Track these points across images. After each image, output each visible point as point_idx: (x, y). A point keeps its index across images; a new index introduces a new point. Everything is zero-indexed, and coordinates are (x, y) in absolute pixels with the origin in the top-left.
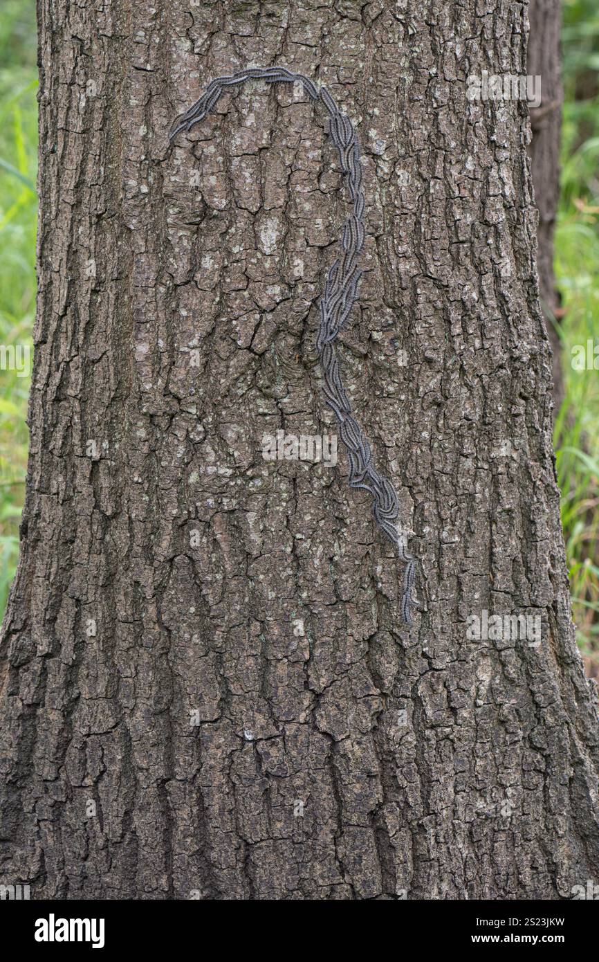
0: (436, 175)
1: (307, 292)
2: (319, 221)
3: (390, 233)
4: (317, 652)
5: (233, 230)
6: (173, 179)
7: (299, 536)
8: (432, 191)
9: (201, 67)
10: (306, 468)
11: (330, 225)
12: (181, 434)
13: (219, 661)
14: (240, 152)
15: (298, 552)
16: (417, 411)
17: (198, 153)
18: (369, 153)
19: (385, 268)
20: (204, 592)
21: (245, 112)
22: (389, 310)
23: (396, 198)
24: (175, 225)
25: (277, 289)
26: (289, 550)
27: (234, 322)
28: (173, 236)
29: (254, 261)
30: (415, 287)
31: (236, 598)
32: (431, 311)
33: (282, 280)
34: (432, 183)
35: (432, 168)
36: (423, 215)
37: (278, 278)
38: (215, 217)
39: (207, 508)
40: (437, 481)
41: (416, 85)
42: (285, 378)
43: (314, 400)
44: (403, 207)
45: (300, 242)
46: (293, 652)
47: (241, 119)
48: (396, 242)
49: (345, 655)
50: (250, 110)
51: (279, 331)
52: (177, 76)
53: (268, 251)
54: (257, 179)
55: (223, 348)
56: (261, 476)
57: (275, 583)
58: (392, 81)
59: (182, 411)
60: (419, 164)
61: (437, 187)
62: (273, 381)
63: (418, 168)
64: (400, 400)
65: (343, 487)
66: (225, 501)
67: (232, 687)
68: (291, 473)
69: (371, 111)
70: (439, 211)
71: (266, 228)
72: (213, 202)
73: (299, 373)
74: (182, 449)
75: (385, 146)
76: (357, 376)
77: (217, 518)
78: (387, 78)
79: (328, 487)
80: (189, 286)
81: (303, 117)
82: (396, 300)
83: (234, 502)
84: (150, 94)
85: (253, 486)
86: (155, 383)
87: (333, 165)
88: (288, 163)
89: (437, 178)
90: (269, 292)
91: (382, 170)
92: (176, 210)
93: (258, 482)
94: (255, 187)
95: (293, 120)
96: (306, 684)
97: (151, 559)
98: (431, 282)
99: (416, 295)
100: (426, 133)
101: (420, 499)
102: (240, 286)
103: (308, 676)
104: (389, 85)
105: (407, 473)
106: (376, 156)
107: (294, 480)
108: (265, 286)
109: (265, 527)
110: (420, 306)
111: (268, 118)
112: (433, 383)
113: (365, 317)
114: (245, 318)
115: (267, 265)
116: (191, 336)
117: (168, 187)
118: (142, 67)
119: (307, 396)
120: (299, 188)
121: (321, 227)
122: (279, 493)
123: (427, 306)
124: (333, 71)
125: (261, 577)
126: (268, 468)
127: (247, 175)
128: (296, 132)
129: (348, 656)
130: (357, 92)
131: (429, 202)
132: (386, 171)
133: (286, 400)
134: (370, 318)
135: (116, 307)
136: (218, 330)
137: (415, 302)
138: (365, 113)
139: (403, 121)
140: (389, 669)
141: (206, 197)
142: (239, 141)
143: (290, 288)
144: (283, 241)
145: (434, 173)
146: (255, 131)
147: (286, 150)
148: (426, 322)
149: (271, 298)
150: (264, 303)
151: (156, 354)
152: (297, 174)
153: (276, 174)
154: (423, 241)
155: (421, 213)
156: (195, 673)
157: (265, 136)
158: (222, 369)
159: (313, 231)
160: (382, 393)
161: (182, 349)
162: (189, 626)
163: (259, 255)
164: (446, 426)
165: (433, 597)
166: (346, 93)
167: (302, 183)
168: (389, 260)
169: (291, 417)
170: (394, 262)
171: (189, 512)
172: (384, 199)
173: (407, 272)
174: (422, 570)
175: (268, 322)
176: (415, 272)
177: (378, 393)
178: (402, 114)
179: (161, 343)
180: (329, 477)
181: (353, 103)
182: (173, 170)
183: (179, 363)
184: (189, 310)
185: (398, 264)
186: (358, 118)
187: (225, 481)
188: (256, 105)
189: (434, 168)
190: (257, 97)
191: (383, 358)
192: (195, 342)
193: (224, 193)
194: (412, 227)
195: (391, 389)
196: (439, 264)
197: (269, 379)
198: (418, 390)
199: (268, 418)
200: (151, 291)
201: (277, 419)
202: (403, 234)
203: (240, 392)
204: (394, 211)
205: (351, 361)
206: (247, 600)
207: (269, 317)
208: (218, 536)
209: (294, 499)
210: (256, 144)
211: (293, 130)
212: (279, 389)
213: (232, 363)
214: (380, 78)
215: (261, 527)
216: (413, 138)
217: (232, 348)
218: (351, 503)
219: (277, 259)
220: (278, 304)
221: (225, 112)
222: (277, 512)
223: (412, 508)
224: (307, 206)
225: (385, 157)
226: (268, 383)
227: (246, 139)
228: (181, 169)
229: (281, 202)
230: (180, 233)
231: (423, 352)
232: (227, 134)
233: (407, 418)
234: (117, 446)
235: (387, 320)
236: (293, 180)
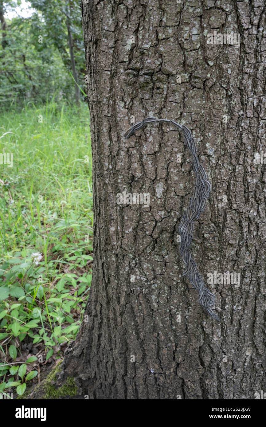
0: (240, 163)
1: (175, 215)
2: (181, 185)
3: (215, 191)
4: (178, 349)
5: (144, 187)
6: (120, 164)
7: (172, 307)
8: (237, 170)
9: (129, 114)
10: (175, 283)
11: (186, 187)
12: (127, 263)
13: (142, 343)
14: (146, 153)
15: (171, 312)
16: (224, 264)
17: (130, 153)
18: (205, 154)
19: (212, 206)
20: (136, 319)
21: (148, 135)
22: (213, 225)
23: (218, 175)
24: (121, 183)
25: (163, 213)
26: (168, 311)
27: (145, 224)
28: (121, 187)
29: (153, 200)
30: (226, 214)
31: (148, 323)
32: (233, 223)
33: (165, 209)
34: (237, 167)
35: (237, 159)
36: (232, 182)
37: (163, 208)
38: (136, 181)
39: (137, 291)
40: (232, 289)
41: (231, 121)
42: (166, 249)
43: (179, 257)
44: (222, 179)
45: (172, 194)
46: (169, 347)
47: (146, 138)
48: (217, 195)
49: (189, 352)
50: (151, 134)
51: (163, 231)
52: (120, 119)
53: (159, 197)
54: (154, 165)
55: (141, 234)
56: (157, 283)
57: (162, 321)
58: (218, 119)
59: (127, 255)
60: (231, 158)
61: (240, 168)
62: (161, 250)
63: (230, 160)
64: (216, 260)
65: (190, 292)
66: (144, 290)
67: (146, 352)
68: (169, 284)
69: (207, 134)
70: (240, 179)
71: (158, 187)
72: (136, 175)
73: (172, 247)
74: (127, 268)
75: (213, 151)
76: (197, 251)
77: (141, 295)
78: (216, 117)
79: (184, 291)
80: (127, 208)
81: (174, 137)
82: (216, 220)
83: (147, 290)
84: (111, 127)
85: (154, 286)
86: (117, 242)
87: (188, 160)
88: (167, 159)
89: (240, 164)
90: (159, 214)
91: (212, 162)
92: (122, 177)
93: (156, 285)
94: (153, 169)
95: (170, 139)
96: (174, 359)
97: (119, 302)
98: (234, 212)
99: (226, 217)
100: (236, 143)
101: (224, 296)
102: (147, 210)
103: (175, 356)
104: (217, 121)
105: (219, 288)
106: (209, 156)
107: (170, 286)
108: (158, 211)
109: (159, 301)
110: (228, 222)
111: (159, 138)
112: (233, 252)
113: (201, 227)
114: (149, 223)
115: (159, 202)
116: (129, 228)
117: (118, 167)
118: (107, 115)
119: (176, 256)
120: (172, 170)
121: (182, 188)
122: (164, 290)
123: (231, 221)
124: (188, 115)
125: (157, 318)
126: (160, 281)
127: (150, 163)
128: (171, 145)
129: (191, 352)
130: (200, 125)
131: (235, 175)
132: (214, 162)
133: (166, 257)
134: (203, 228)
135: (105, 211)
136: (139, 226)
137: (225, 220)
138: (204, 135)
139: (224, 139)
140: (207, 359)
141: (133, 172)
142: (145, 148)
143: (168, 212)
144: (166, 192)
145: (238, 162)
146: (153, 144)
147: (167, 153)
148: (230, 228)
149: (160, 216)
150: (157, 218)
151: (117, 232)
152: (171, 164)
153: (162, 163)
154: (231, 193)
155: (231, 181)
156: (134, 344)
157: (157, 146)
158: (141, 241)
159: (179, 189)
160: (208, 258)
161: (126, 232)
162: (132, 328)
163: (155, 198)
164: (238, 268)
165: (228, 331)
166: (195, 125)
167: (174, 168)
168: (214, 203)
169: (168, 264)
170: (216, 204)
171: (131, 291)
172: (213, 175)
173: (222, 208)
174: (224, 321)
175: (159, 226)
176: (227, 207)
177: (206, 258)
178: (223, 135)
179: (119, 228)
180: (184, 288)
181: (198, 130)
182: (120, 160)
183: (125, 237)
184: (128, 217)
185: (218, 204)
186: (200, 138)
187: (143, 282)
188: (153, 132)
189: (239, 160)
190: (153, 128)
191: (209, 244)
192: (130, 230)
193: (140, 171)
194: (226, 188)
195: (212, 256)
196: (238, 202)
197: (159, 249)
198: (225, 256)
199: (159, 263)
200: (115, 208)
201: (163, 264)
202: (221, 191)
203: (148, 252)
204: (217, 181)
205: (194, 245)
206: (152, 324)
207: (159, 224)
208: (141, 301)
209: (170, 293)
210: (153, 150)
211: (169, 143)
212: (164, 252)
213: (144, 240)
214: (212, 118)
215: (157, 301)
216: (228, 147)
217: (145, 234)
218: (193, 298)
219: (163, 200)
220: (163, 219)
221: (140, 135)
222: (164, 297)
223: (221, 300)
224: (176, 178)
225: (214, 156)
226: (158, 250)
227: (149, 148)
228: (123, 159)
229: (164, 176)
230: (124, 186)
231: (229, 241)
232: (141, 145)
233: (220, 266)
234: (108, 260)
235: (211, 229)
236: (170, 166)
